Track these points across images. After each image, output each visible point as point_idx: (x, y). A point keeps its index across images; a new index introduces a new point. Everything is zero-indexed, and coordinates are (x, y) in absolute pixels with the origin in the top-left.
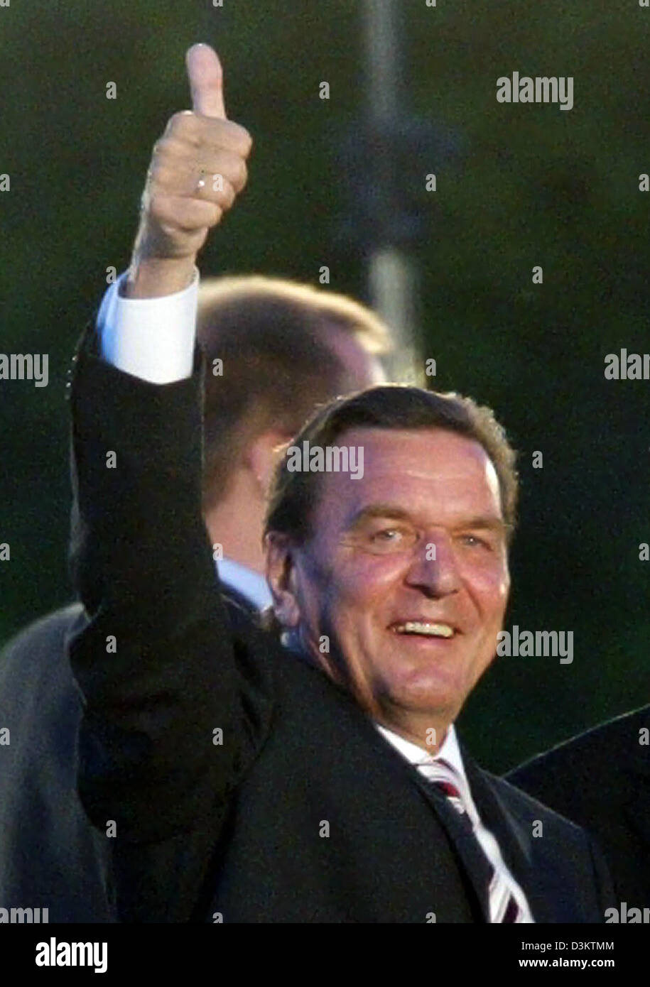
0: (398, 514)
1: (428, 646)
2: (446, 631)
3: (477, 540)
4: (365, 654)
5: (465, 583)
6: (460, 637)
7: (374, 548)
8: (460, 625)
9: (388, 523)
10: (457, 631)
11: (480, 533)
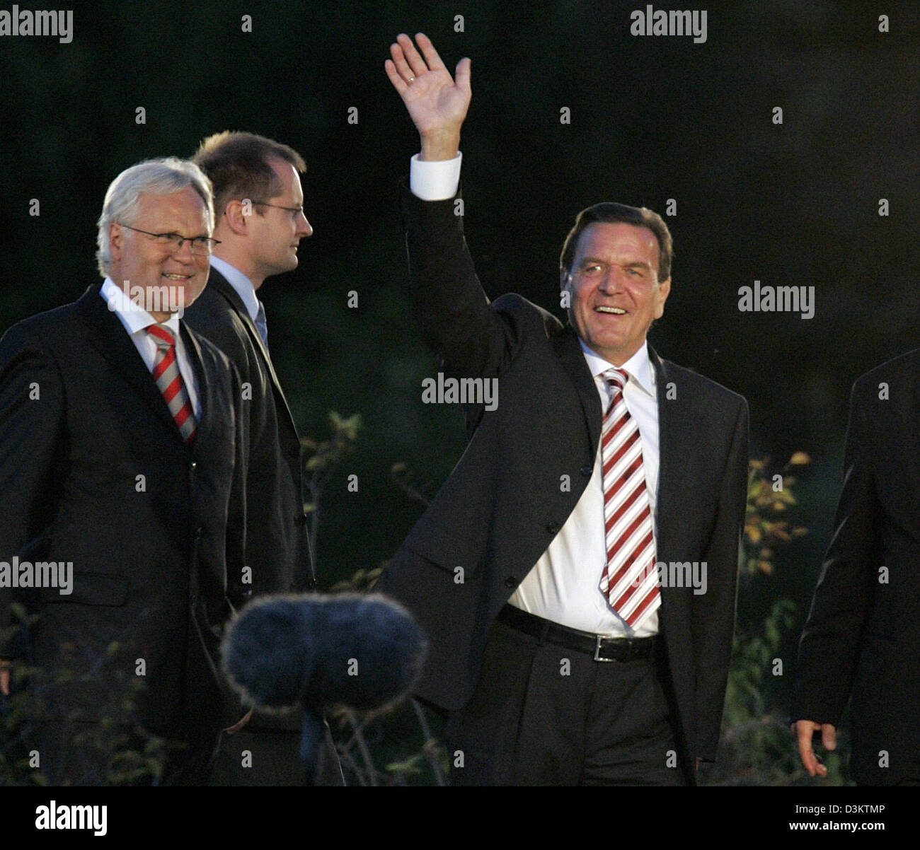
0: (599, 262)
1: (613, 319)
2: (623, 312)
3: (635, 273)
4: (584, 322)
5: (627, 290)
6: (627, 315)
7: (587, 274)
8: (627, 309)
9: (593, 265)
10: (626, 312)
11: (636, 269)
